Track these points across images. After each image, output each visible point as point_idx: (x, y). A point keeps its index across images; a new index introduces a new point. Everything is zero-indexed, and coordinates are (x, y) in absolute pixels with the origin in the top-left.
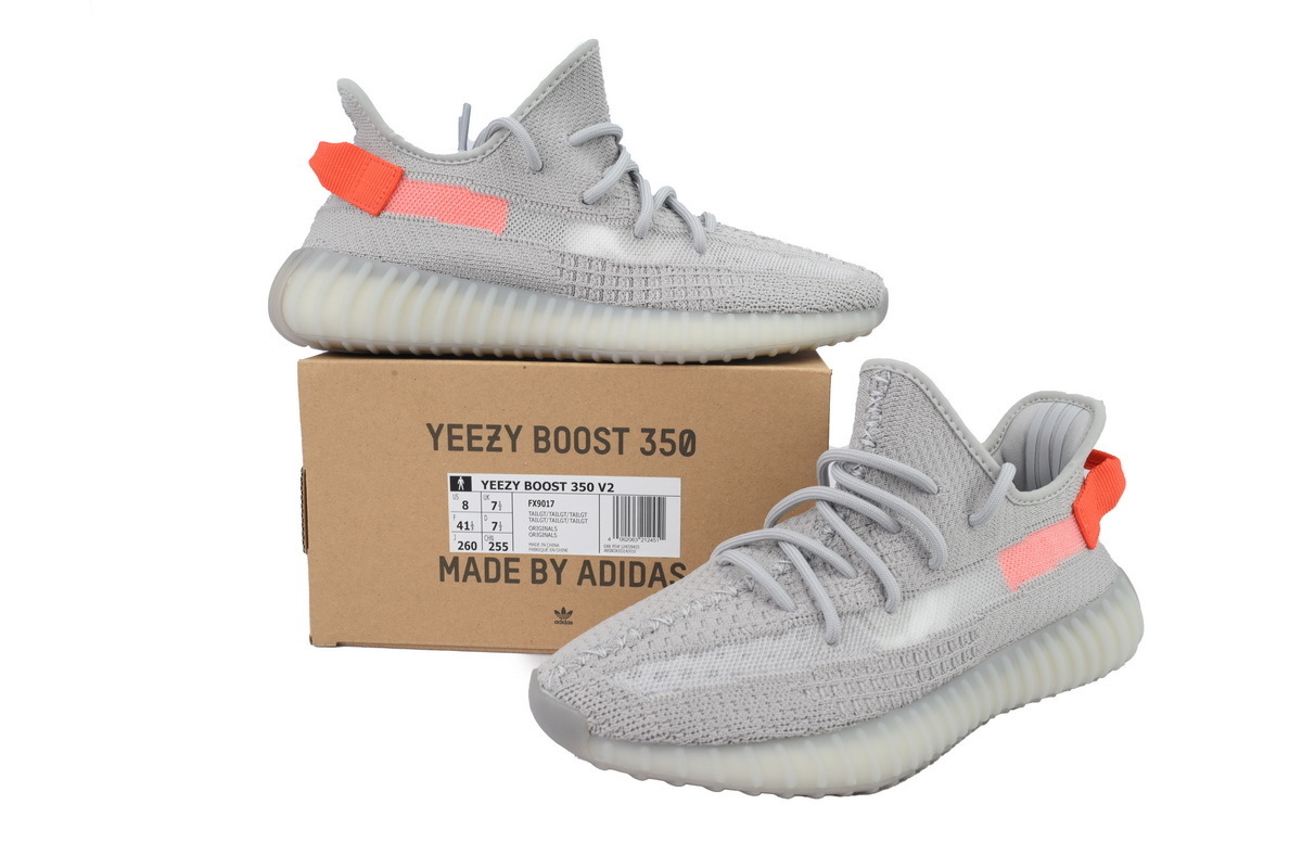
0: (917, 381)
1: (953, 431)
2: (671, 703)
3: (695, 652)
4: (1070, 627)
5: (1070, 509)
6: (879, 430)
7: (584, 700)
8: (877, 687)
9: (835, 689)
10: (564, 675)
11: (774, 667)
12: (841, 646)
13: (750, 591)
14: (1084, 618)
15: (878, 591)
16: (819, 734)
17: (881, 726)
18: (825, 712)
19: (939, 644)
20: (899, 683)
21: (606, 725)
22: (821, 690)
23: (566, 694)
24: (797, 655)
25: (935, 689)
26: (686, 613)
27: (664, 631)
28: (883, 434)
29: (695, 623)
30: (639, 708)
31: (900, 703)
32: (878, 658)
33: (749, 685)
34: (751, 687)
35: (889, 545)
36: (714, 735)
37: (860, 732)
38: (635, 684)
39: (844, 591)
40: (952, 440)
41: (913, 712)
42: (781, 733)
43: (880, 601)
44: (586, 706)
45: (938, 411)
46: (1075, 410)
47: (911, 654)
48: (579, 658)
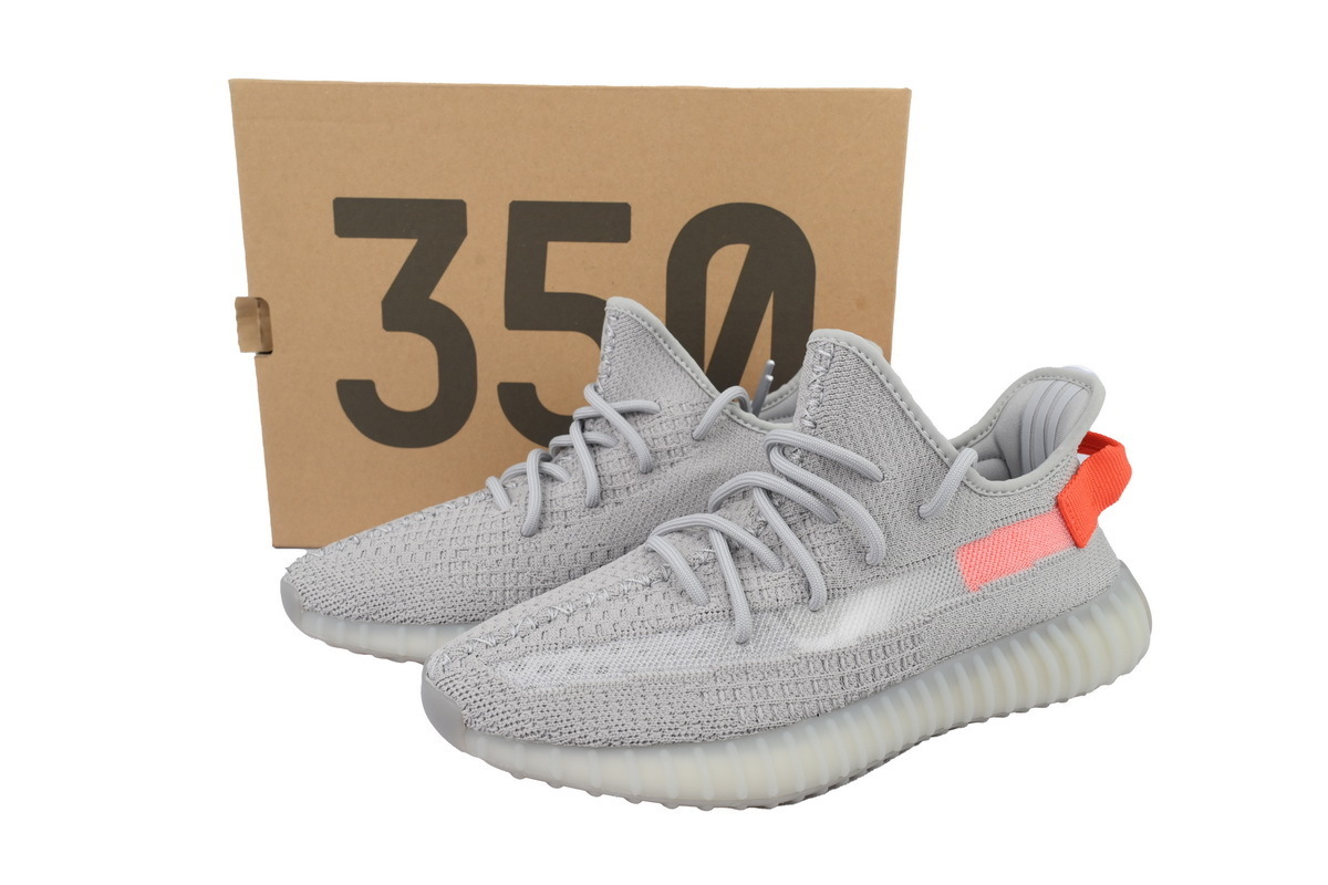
0: (862, 355)
1: (903, 412)
2: (550, 699)
3: (589, 645)
4: (1046, 635)
5: (1054, 502)
6: (819, 409)
7: (461, 691)
8: (788, 693)
9: (737, 692)
10: (448, 663)
11: (671, 666)
12: (751, 646)
13: (664, 580)
14: (1065, 626)
15: (802, 587)
16: (711, 739)
17: (787, 736)
18: (721, 718)
19: (874, 647)
20: (817, 689)
21: (481, 719)
22: (721, 693)
23: (446, 684)
24: (701, 653)
25: (863, 697)
26: (589, 602)
27: (561, 622)
28: (823, 414)
29: (596, 614)
30: (515, 702)
31: (816, 711)
32: (793, 661)
33: (639, 684)
34: (642, 686)
35: (821, 536)
36: (592, 736)
37: (761, 742)
38: (516, 676)
39: (764, 585)
40: (902, 422)
41: (831, 723)
42: (668, 737)
43: (803, 598)
44: (462, 697)
45: (885, 389)
46: (1073, 389)
47: (835, 658)
48: (467, 646)
